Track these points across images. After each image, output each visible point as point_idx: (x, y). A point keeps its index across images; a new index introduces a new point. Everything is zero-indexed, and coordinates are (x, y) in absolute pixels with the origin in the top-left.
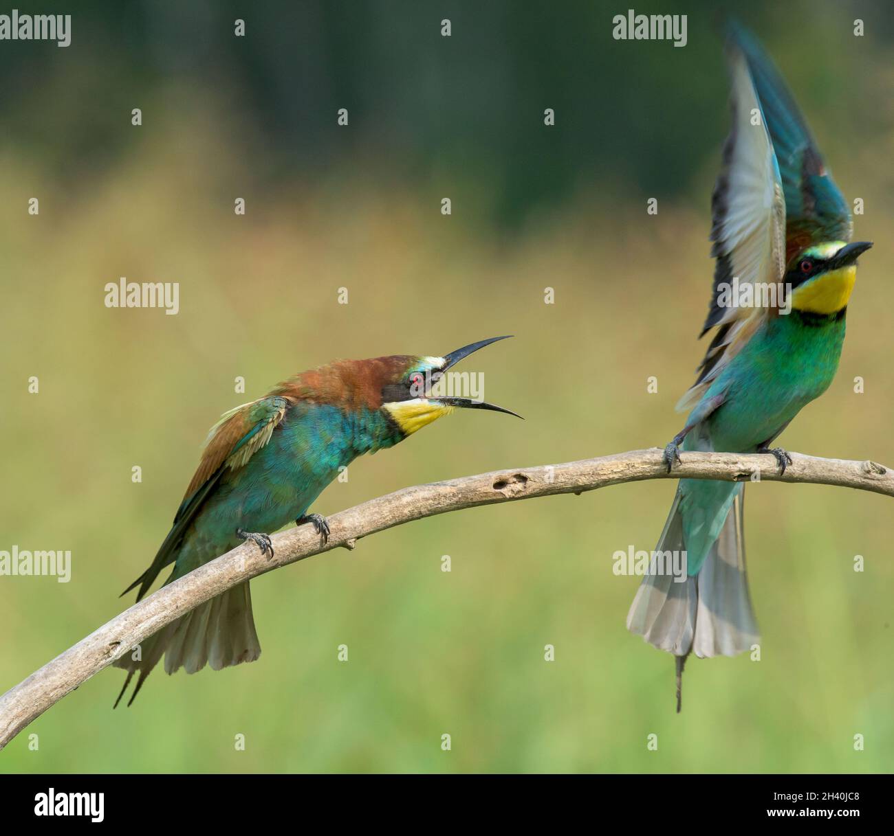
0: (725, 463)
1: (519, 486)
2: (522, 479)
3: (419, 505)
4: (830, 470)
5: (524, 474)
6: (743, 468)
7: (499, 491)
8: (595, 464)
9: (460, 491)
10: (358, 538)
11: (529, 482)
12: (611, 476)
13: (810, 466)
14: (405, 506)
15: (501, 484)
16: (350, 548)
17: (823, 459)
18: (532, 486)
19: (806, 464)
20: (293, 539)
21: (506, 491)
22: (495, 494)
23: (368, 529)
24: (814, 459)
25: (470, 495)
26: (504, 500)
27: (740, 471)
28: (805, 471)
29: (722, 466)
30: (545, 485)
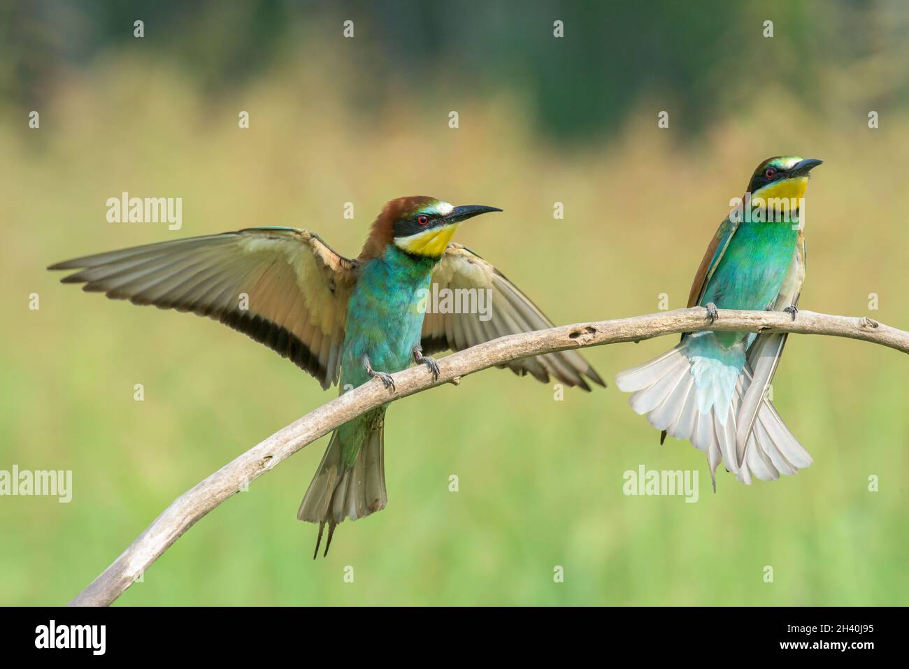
0: (752, 318)
1: (590, 336)
2: (592, 330)
3: (510, 350)
4: (834, 325)
5: (593, 327)
6: (766, 322)
7: (573, 339)
8: (650, 319)
9: (543, 340)
10: (462, 376)
11: (597, 333)
12: (662, 329)
13: (819, 322)
14: (499, 351)
15: (575, 334)
16: (456, 384)
17: (828, 316)
18: (600, 336)
19: (816, 320)
20: (411, 376)
21: (579, 340)
22: (570, 342)
23: (469, 369)
24: (822, 316)
25: (551, 343)
26: (578, 347)
27: (764, 325)
28: (815, 325)
29: (749, 321)
30: (610, 335)
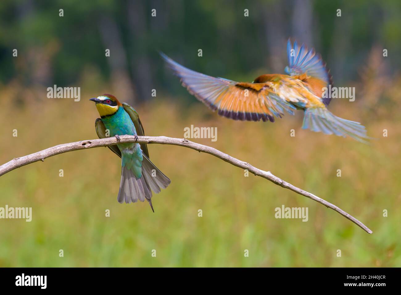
0: (145, 139)
1: (89, 145)
2: (90, 143)
3: (62, 150)
4: (173, 141)
5: (91, 141)
6: (150, 140)
7: (83, 146)
8: (110, 139)
9: (73, 146)
10: (45, 158)
11: (92, 144)
12: (114, 142)
13: (168, 140)
14: (58, 150)
15: (84, 144)
16: (43, 161)
17: (172, 138)
18: (93, 145)
19: (167, 139)
20: (27, 158)
21: (85, 146)
22: (82, 147)
23: (47, 156)
24: (169, 138)
25: (76, 147)
26: (85, 148)
30: (96, 144)
